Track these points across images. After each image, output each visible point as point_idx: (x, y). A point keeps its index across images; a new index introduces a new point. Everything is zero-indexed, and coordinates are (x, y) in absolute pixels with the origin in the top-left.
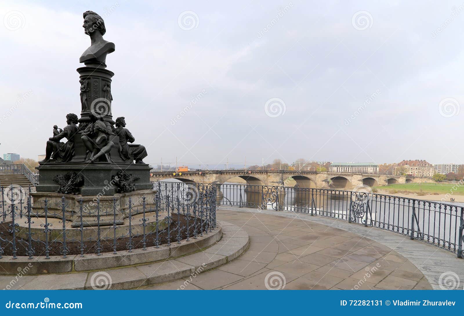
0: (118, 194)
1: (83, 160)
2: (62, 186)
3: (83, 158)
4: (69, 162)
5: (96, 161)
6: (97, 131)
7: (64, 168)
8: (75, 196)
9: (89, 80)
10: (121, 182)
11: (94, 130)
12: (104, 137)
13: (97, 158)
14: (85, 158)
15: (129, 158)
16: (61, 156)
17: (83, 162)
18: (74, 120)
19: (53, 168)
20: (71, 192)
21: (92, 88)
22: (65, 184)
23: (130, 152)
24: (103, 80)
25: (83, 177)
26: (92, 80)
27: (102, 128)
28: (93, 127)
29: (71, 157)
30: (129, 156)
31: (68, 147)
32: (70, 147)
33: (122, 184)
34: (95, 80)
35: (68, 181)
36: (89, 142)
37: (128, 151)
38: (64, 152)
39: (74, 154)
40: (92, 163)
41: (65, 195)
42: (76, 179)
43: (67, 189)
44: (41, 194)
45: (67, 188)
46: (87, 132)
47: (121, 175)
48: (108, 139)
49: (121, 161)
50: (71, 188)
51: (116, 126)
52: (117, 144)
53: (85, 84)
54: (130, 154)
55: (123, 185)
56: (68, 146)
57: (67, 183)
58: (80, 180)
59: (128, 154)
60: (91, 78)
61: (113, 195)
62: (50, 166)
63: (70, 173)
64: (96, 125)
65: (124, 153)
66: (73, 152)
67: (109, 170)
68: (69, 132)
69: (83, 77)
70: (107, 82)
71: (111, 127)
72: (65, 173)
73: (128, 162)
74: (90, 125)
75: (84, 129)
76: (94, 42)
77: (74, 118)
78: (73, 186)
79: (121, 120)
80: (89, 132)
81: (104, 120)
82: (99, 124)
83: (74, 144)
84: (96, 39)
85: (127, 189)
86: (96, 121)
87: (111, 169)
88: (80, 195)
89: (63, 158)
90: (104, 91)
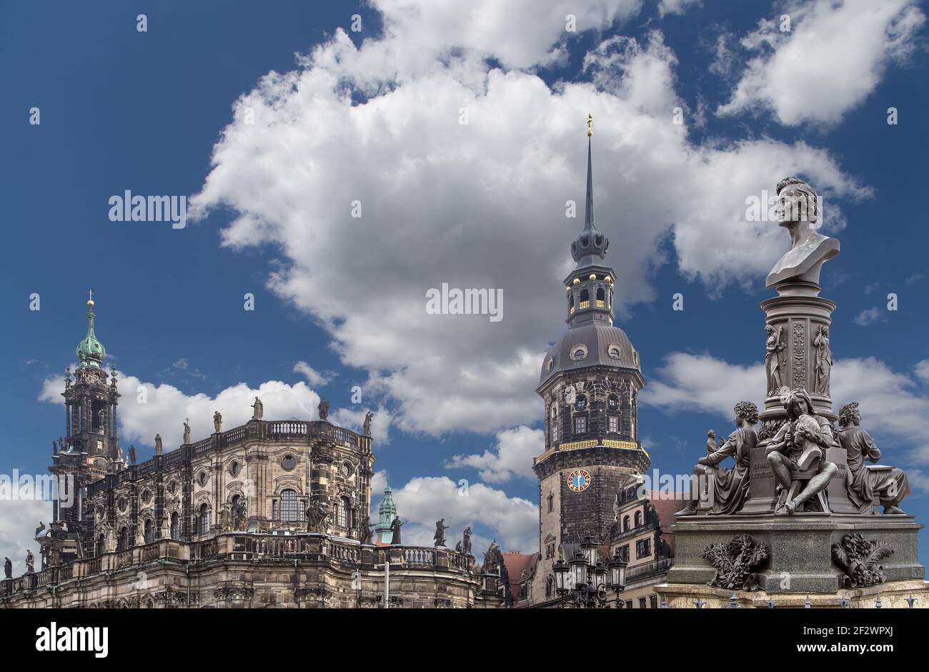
0: (844, 591)
1: (768, 508)
2: (722, 570)
3: (767, 504)
4: (737, 512)
5: (798, 509)
6: (801, 438)
7: (729, 527)
8: (750, 593)
9: (785, 325)
10: (852, 560)
11: (792, 438)
12: (815, 452)
13: (801, 503)
14: (774, 504)
15: (869, 502)
16: (721, 501)
17: (768, 512)
18: (751, 414)
19: (703, 528)
20: (742, 584)
21: (790, 340)
22: (729, 564)
23: (871, 485)
24: (813, 321)
25: (768, 550)
26: (792, 324)
27: (812, 432)
28: (793, 429)
29: (743, 500)
30: (869, 497)
31: (737, 479)
32: (740, 477)
33: (854, 565)
34: (797, 322)
35: (735, 558)
36: (783, 465)
37: (866, 483)
38: (727, 490)
39: (749, 494)
40: (790, 514)
41: (728, 591)
42: (752, 554)
43: (733, 579)
44: (676, 590)
45: (734, 575)
46: (778, 443)
47: (852, 544)
48: (824, 458)
49: (850, 508)
50: (741, 576)
51: (840, 425)
52: (842, 467)
53: (775, 334)
54: (870, 490)
55: (856, 569)
56: (737, 476)
57: (733, 564)
58: (762, 556)
59: (867, 489)
60: (790, 320)
61: (835, 594)
62: (698, 524)
63: (740, 539)
64: (800, 425)
65: (857, 489)
66: (746, 489)
67: (828, 531)
68: (740, 444)
69: (772, 320)
70: (821, 326)
71: (830, 429)
72: (729, 539)
73: (867, 511)
74: (786, 426)
75: (772, 436)
76: (796, 242)
77: (750, 411)
78: (747, 571)
79: (850, 409)
80: (783, 443)
81: (816, 412)
82: (807, 422)
83: (749, 471)
84: (802, 234)
85: (865, 578)
86: (800, 417)
87: (832, 528)
88: (763, 593)
89: (724, 505)
90: (814, 345)
